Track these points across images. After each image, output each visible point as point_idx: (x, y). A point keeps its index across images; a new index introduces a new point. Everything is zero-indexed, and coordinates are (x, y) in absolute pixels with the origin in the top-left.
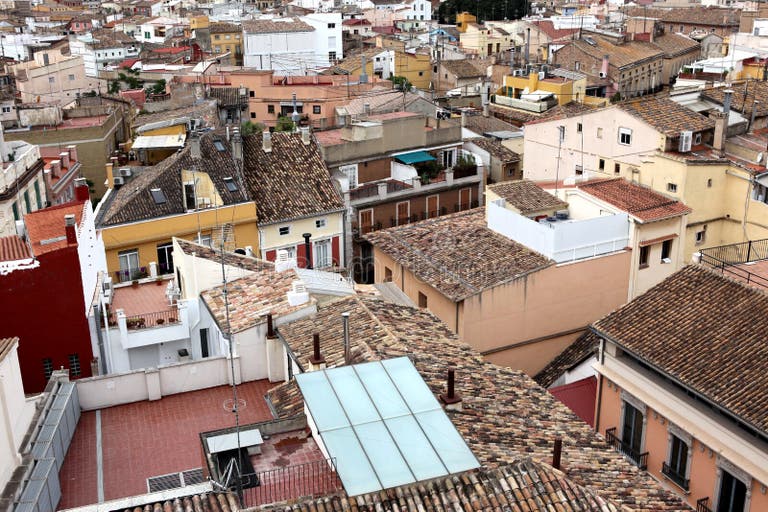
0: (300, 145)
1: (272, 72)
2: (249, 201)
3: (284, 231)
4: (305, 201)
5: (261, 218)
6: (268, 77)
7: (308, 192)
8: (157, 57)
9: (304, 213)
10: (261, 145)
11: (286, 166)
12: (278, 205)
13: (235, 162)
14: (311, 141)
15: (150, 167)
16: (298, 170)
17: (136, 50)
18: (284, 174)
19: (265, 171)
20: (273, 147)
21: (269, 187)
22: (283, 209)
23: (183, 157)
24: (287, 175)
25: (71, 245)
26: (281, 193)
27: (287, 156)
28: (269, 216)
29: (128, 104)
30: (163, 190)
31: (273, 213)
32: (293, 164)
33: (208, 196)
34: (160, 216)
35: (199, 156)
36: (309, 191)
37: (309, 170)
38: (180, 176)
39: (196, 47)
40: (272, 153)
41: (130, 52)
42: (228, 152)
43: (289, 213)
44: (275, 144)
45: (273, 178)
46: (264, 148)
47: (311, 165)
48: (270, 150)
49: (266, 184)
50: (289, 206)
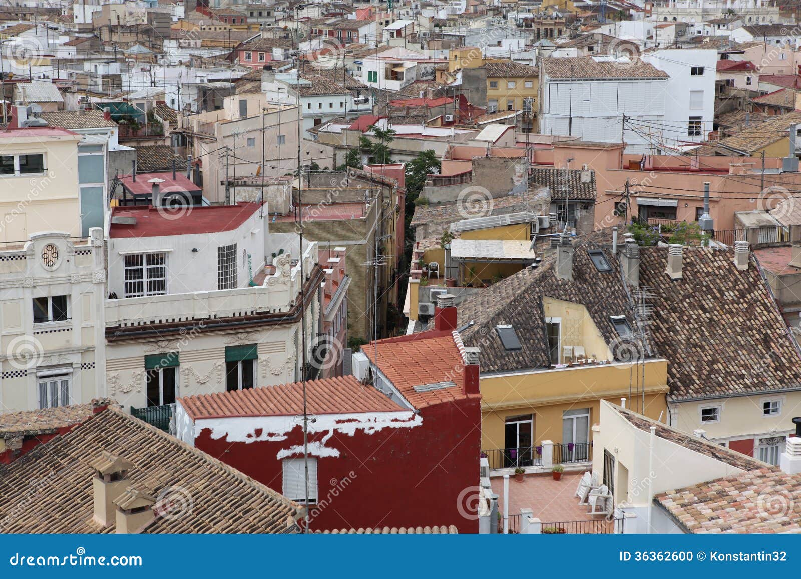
0: (730, 271)
1: (623, 146)
2: (654, 357)
3: (709, 415)
4: (746, 367)
5: (674, 388)
6: (616, 155)
7: (750, 352)
8: (403, 113)
9: (746, 386)
10: (663, 267)
11: (709, 303)
12: (700, 369)
13: (627, 290)
14: (750, 265)
15: (480, 290)
16: (730, 312)
17: (366, 101)
18: (705, 317)
19: (674, 310)
20: (684, 270)
21: (682, 338)
22: (708, 376)
23: (544, 277)
24: (711, 320)
25: (471, 396)
26: (702, 347)
27: (708, 287)
28: (687, 386)
29: (390, 186)
30: (515, 327)
31: (692, 382)
32: (721, 301)
33: (581, 343)
34: (512, 370)
35: (568, 277)
36: (751, 350)
37: (750, 312)
38: (540, 306)
39: (463, 100)
40: (683, 281)
41: (357, 102)
42: (613, 273)
43: (720, 385)
44: (688, 266)
45: (688, 323)
46: (669, 270)
47: (751, 306)
48: (679, 275)
49: (676, 332)
50: (718, 372)
